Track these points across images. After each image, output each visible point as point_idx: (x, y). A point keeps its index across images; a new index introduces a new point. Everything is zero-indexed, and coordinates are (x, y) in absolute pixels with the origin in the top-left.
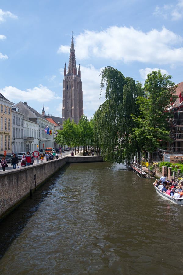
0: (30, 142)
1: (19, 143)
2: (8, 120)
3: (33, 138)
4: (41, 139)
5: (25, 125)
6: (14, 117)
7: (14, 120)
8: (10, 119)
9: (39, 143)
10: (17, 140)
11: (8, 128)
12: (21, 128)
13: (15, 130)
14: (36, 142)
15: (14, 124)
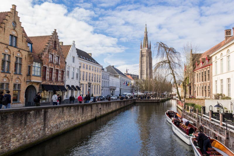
0: (114, 89)
1: (106, 90)
2: (99, 76)
3: (116, 87)
4: (122, 88)
5: (110, 79)
6: (103, 74)
7: (103, 76)
8: (100, 76)
9: (120, 90)
10: (104, 88)
11: (99, 81)
12: (108, 81)
13: (104, 82)
14: (118, 90)
15: (103, 78)
